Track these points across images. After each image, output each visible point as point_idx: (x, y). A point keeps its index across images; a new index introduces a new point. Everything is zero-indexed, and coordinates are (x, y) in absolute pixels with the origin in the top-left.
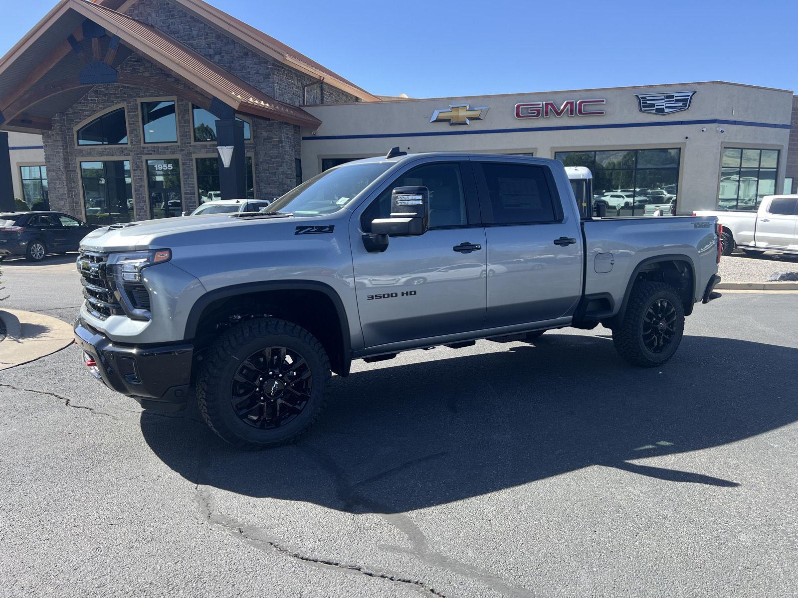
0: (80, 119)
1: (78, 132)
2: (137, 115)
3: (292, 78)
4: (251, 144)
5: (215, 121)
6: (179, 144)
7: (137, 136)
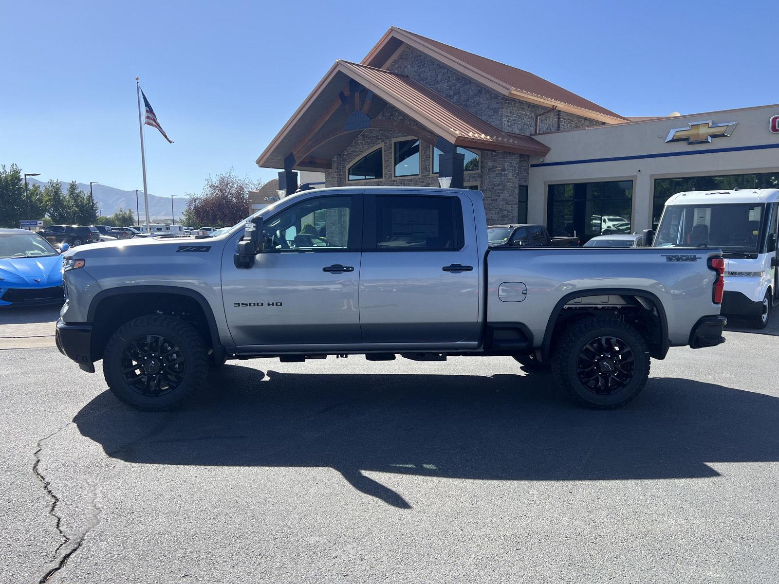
0: (351, 159)
1: (349, 169)
2: (391, 153)
3: (523, 109)
4: (478, 173)
5: (439, 155)
6: (420, 176)
7: (389, 171)
